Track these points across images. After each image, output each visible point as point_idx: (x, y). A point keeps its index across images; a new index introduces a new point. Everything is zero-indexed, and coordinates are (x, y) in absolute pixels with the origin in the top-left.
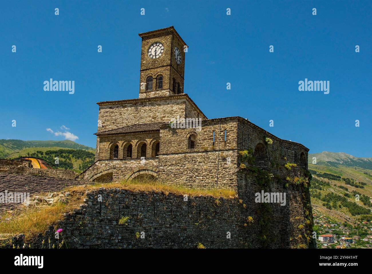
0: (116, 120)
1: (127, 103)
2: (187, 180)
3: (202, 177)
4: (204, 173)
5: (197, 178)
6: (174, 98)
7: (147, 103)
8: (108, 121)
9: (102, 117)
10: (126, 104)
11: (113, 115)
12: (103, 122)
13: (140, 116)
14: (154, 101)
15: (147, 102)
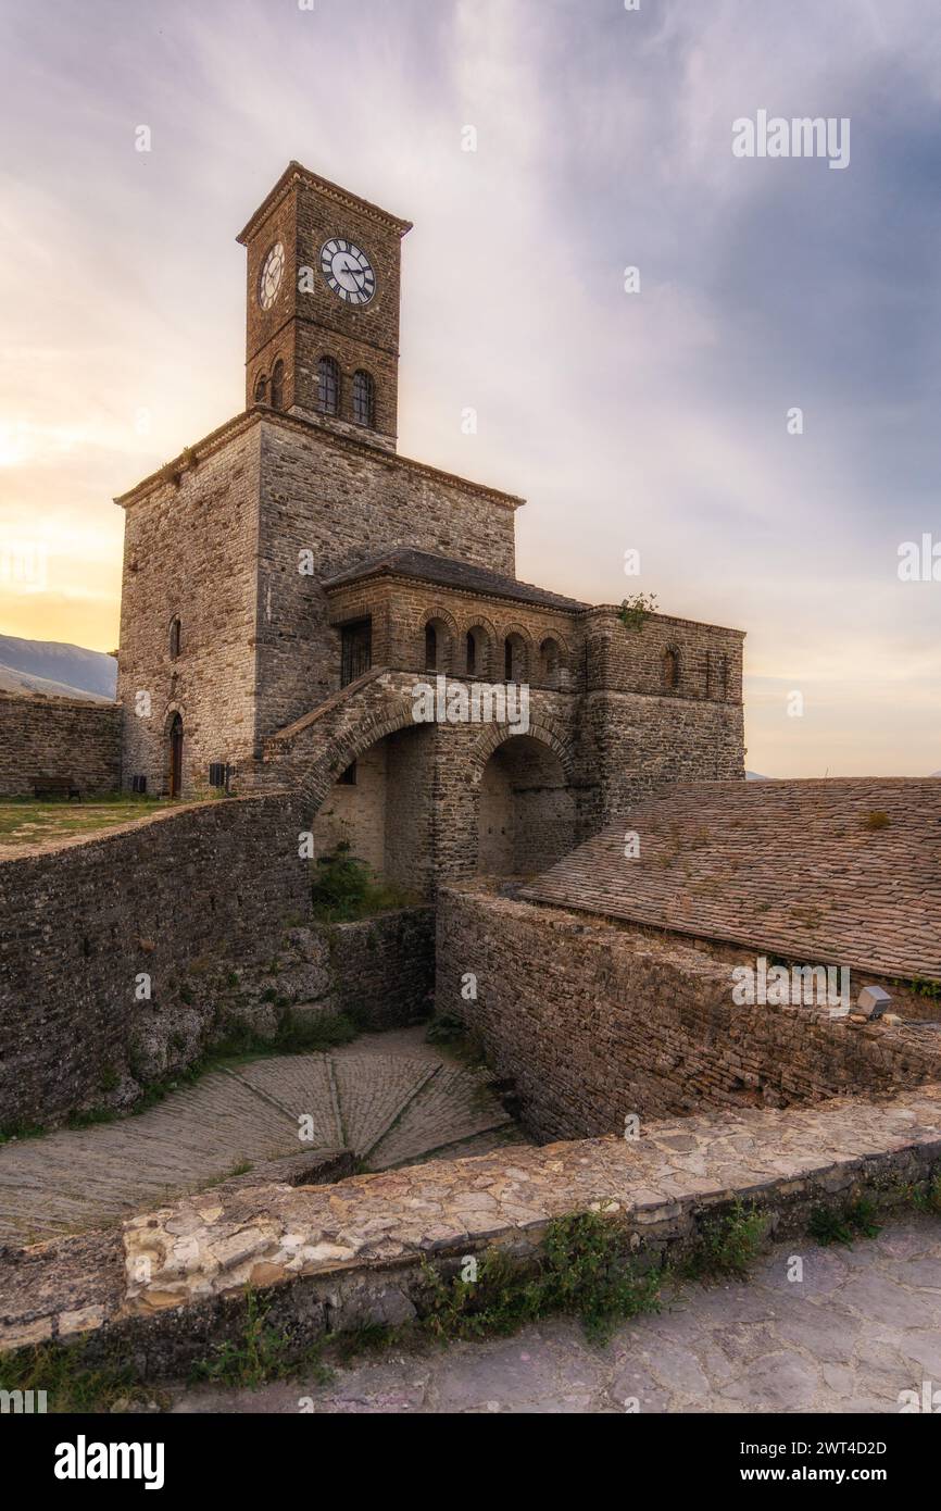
0: (327, 506)
1: (361, 455)
2: (665, 767)
3: (692, 760)
4: (695, 753)
5: (684, 763)
6: (493, 498)
7: (424, 482)
8: (299, 500)
9: (273, 471)
10: (362, 460)
11: (316, 479)
12: (281, 497)
13: (406, 521)
14: (444, 484)
15: (426, 478)
